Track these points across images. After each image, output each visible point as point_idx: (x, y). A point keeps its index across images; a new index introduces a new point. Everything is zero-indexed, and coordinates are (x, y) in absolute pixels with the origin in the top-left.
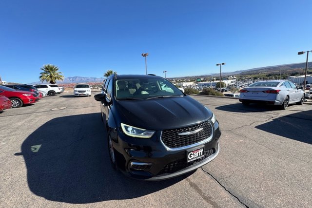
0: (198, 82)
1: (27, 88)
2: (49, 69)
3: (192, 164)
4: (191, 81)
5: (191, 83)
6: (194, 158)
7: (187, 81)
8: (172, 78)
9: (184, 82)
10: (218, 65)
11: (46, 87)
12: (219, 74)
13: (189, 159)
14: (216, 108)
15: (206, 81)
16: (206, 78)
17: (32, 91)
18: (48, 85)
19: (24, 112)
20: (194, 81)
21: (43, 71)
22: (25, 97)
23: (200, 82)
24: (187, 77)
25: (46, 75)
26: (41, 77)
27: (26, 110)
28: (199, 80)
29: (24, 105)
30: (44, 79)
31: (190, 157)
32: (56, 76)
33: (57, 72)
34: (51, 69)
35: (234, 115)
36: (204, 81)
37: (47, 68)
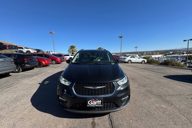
0: (167, 54)
1: (60, 55)
2: (72, 47)
3: (95, 109)
4: (160, 54)
5: (160, 56)
6: (93, 105)
7: (156, 54)
8: (144, 52)
9: (153, 54)
10: (185, 41)
11: (69, 55)
12: (186, 48)
13: (89, 105)
14: (164, 76)
15: (175, 54)
16: (175, 52)
17: (61, 57)
18: (70, 55)
19: (55, 67)
20: (163, 54)
21: (70, 48)
22: (58, 60)
23: (168, 55)
24: (156, 51)
25: (71, 50)
26: (69, 51)
27: (57, 65)
28: (168, 53)
29: (57, 64)
30: (70, 52)
31: (90, 103)
32: (74, 50)
33: (75, 48)
34: (73, 47)
35: (179, 84)
36: (172, 54)
37: (71, 47)
